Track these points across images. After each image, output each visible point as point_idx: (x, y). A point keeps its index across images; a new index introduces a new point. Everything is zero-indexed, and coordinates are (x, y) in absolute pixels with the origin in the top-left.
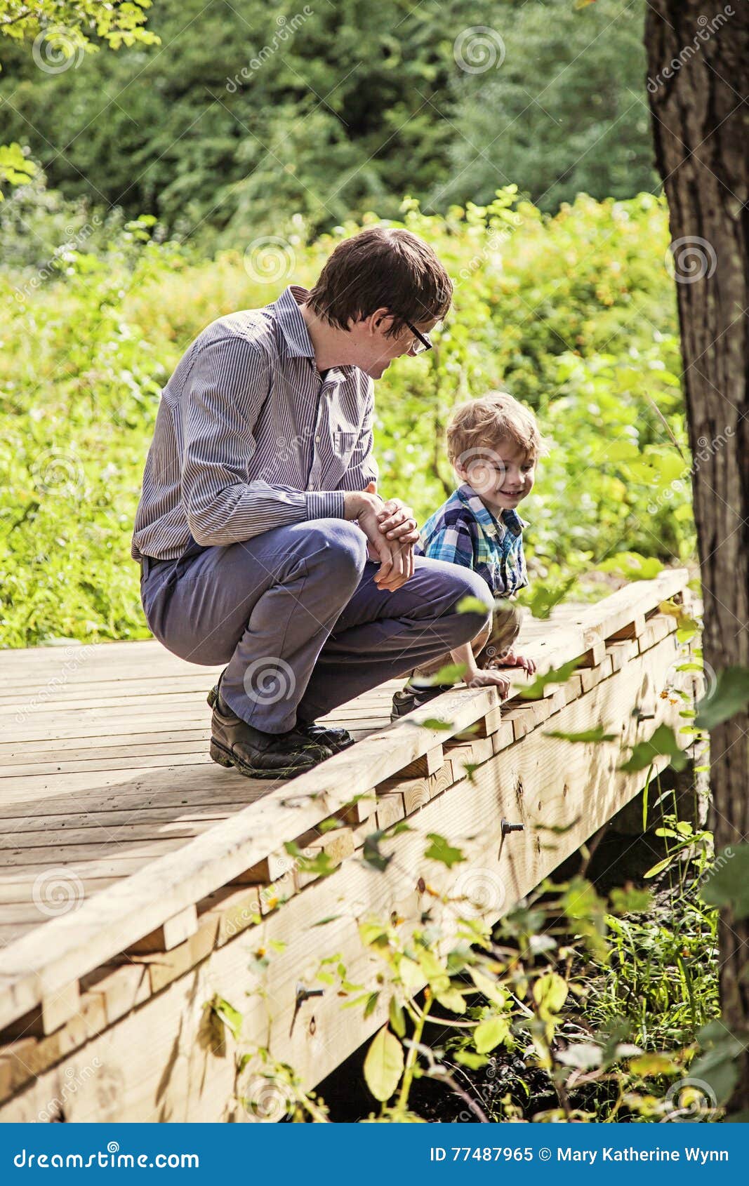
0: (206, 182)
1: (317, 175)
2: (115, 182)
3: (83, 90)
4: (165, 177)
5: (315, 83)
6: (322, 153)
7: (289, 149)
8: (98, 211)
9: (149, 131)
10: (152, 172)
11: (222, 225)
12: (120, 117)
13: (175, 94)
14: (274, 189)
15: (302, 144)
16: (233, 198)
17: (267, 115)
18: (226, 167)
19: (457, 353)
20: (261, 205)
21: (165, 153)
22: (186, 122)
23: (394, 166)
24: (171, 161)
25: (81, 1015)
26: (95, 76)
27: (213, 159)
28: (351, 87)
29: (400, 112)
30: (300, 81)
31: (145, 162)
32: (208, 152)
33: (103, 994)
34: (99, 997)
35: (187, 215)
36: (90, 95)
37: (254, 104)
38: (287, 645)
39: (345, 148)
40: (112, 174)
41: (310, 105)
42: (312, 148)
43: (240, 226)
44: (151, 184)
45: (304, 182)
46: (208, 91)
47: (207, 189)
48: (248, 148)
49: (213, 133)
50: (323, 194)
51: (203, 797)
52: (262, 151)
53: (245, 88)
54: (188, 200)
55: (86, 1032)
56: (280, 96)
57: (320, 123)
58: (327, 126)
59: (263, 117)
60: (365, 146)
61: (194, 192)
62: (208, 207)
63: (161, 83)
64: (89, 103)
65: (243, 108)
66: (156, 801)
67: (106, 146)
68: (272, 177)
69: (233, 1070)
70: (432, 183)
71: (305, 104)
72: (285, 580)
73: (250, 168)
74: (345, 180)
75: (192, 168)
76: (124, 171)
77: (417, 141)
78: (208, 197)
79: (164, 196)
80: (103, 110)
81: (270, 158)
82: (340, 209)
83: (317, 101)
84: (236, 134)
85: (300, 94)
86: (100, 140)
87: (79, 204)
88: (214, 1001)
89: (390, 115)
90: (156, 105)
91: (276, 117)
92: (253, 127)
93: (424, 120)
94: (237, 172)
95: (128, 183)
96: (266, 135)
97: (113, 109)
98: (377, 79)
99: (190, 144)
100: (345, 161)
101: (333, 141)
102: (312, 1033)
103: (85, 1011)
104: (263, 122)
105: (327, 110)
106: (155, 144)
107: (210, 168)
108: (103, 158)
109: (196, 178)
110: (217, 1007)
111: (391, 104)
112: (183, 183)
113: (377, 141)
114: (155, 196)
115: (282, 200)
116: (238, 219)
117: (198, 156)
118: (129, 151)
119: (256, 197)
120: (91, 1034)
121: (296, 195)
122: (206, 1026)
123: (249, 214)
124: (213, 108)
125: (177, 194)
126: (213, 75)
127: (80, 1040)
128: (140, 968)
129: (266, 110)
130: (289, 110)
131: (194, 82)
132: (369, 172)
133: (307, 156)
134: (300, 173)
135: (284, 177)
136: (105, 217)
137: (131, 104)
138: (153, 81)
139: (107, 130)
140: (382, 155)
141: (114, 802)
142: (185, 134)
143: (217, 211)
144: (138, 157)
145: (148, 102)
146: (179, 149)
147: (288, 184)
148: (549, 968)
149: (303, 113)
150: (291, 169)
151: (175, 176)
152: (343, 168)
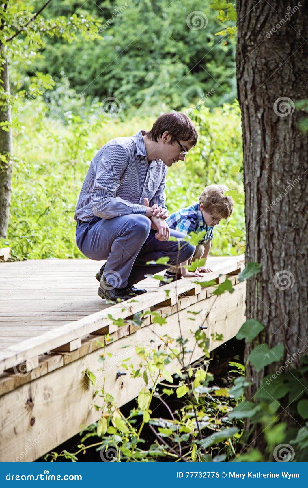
0: (133, 88)
1: (177, 88)
2: (97, 87)
3: (87, 50)
4: (117, 86)
5: (180, 51)
6: (180, 79)
7: (167, 77)
8: (89, 98)
9: (112, 67)
10: (112, 83)
11: (138, 106)
12: (101, 61)
13: (124, 53)
14: (160, 93)
15: (172, 75)
16: (143, 95)
17: (159, 63)
18: (141, 83)
19: (215, 161)
20: (154, 99)
21: (117, 76)
22: (127, 64)
23: (209, 86)
24: (120, 79)
25: (39, 368)
26: (92, 44)
27: (137, 80)
28: (194, 53)
29: (212, 64)
30: (173, 50)
31: (110, 79)
32: (135, 77)
33: (47, 362)
34: (46, 363)
35: (125, 102)
36: (90, 52)
37: (155, 59)
38: (124, 258)
39: (190, 77)
40: (96, 83)
41: (177, 60)
42: (176, 77)
43: (145, 106)
44: (111, 88)
45: (172, 90)
46: (136, 52)
47: (133, 91)
48: (150, 76)
49: (137, 69)
50: (179, 95)
51: (93, 309)
52: (157, 77)
53: (151, 52)
54: (126, 95)
55: (40, 374)
56: (165, 56)
57: (180, 67)
58: (183, 69)
59: (158, 64)
60: (197, 77)
61: (128, 92)
62: (133, 98)
63: (118, 48)
64: (89, 55)
65: (150, 60)
66: (76, 309)
67: (95, 72)
68: (160, 88)
69: (92, 396)
70: (223, 93)
71: (174, 59)
72: (122, 235)
73: (151, 84)
74: (189, 90)
75: (128, 83)
76: (101, 83)
77: (219, 76)
78: (134, 95)
79: (116, 93)
80: (94, 58)
81: (159, 81)
82: (186, 102)
83: (180, 58)
84: (146, 70)
85: (173, 55)
86: (92, 70)
87: (82, 95)
88: (86, 371)
89: (208, 65)
90: (116, 57)
91: (163, 64)
92: (153, 68)
93: (222, 68)
94: (146, 85)
95: (102, 87)
96: (158, 71)
97: (98, 57)
98: (204, 51)
99: (128, 73)
100: (189, 82)
101: (185, 74)
102: (122, 388)
103: (41, 367)
104: (157, 66)
105: (184, 62)
106: (114, 73)
107: (136, 83)
108: (93, 77)
109: (129, 87)
110: (87, 373)
111: (209, 61)
112: (125, 88)
113: (202, 75)
114: (113, 93)
115: (163, 97)
116: (145, 104)
117: (131, 78)
118: (103, 74)
119: (153, 96)
120: (42, 375)
121: (169, 95)
122: (83, 379)
123: (150, 102)
124: (138, 59)
125: (121, 93)
126: (138, 46)
127: (38, 376)
128: (60, 356)
129: (159, 61)
130: (168, 61)
131: (131, 48)
132: (199, 88)
133: (174, 80)
134: (171, 87)
135: (164, 88)
136: (92, 100)
137: (106, 56)
138: (115, 47)
139: (95, 66)
140: (204, 81)
141: (61, 309)
142: (126, 69)
143: (137, 100)
144: (107, 77)
145: (113, 56)
146: (123, 75)
147: (166, 91)
148: (200, 367)
149: (174, 63)
150: (168, 85)
151: (121, 85)
152: (188, 85)
